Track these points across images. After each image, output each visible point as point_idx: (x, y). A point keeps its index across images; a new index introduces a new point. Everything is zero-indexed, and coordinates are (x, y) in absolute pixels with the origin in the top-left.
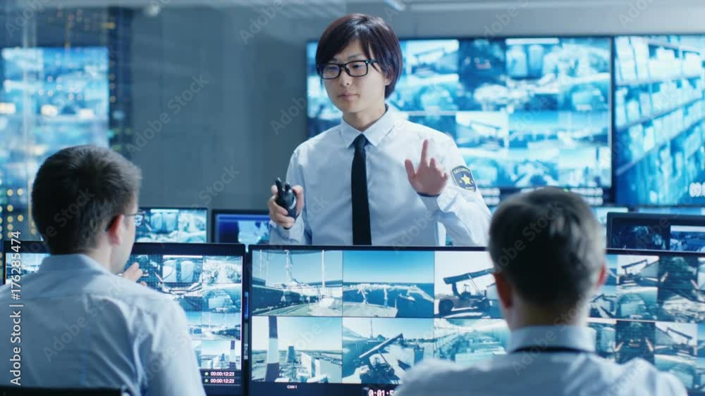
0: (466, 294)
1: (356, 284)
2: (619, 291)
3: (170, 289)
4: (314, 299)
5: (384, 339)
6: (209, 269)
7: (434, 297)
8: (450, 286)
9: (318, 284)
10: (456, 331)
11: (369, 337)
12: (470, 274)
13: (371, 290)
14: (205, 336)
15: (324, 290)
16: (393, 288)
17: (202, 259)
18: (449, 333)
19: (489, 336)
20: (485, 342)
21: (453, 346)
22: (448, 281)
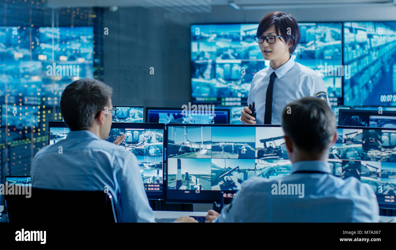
0: (271, 148)
1: (218, 143)
2: (344, 146)
3: (128, 145)
4: (198, 150)
5: (231, 169)
6: (147, 136)
7: (255, 149)
8: (263, 144)
9: (200, 143)
10: (270, 165)
11: (224, 168)
12: (272, 138)
13: (225, 146)
14: (145, 168)
15: (202, 146)
16: (236, 145)
17: (144, 131)
18: (266, 166)
19: (285, 168)
20: (283, 171)
21: (268, 172)
22: (262, 141)
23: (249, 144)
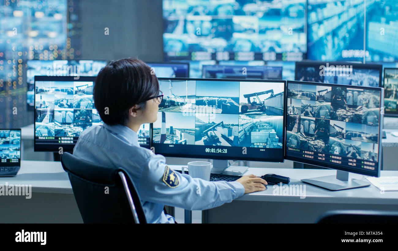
0: (254, 103)
1: (202, 97)
4: (182, 104)
5: (215, 124)
7: (239, 104)
8: (247, 99)
9: (184, 97)
10: (252, 121)
11: (208, 123)
12: (256, 93)
13: (209, 100)
15: (187, 100)
16: (220, 99)
18: (248, 122)
19: (268, 124)
20: (265, 127)
21: (250, 128)
22: (246, 96)
23: (233, 98)
